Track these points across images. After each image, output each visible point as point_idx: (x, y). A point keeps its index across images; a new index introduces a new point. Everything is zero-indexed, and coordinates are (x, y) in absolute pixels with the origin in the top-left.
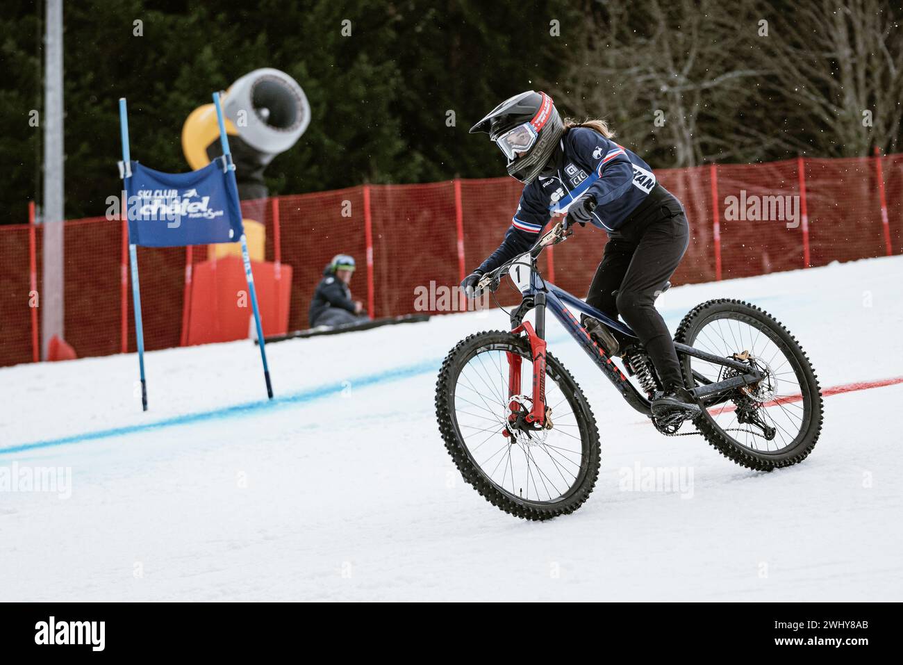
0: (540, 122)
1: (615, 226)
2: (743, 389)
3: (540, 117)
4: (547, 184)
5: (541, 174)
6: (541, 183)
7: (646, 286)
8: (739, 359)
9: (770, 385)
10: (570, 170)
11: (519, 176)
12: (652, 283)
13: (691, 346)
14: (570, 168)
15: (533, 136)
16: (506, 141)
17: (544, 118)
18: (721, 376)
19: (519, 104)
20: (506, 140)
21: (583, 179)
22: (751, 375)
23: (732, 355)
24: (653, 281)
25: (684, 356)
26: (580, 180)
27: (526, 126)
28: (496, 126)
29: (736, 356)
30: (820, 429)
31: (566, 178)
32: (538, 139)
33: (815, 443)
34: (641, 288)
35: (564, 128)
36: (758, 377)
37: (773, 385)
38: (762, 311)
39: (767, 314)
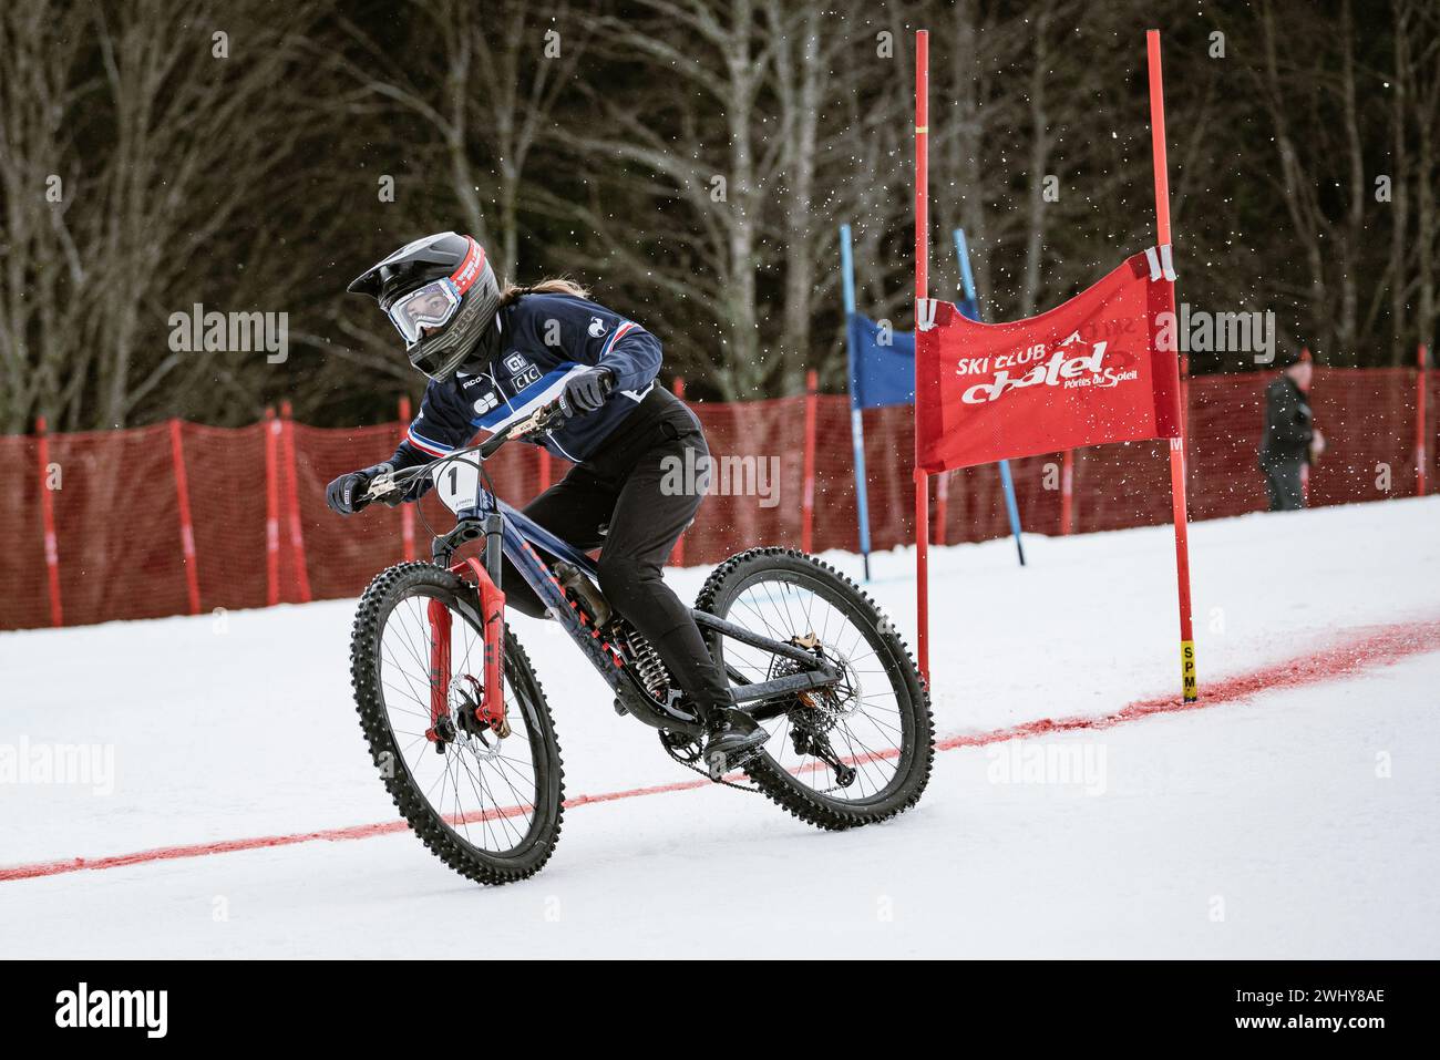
0: (465, 279)
1: (584, 454)
2: (809, 694)
3: (467, 270)
4: (470, 383)
5: (461, 368)
6: (459, 382)
7: (645, 548)
8: (801, 645)
9: (849, 687)
10: (512, 364)
11: (427, 365)
12: (651, 546)
13: (723, 618)
14: (515, 358)
15: (453, 300)
16: (406, 310)
17: (471, 274)
18: (771, 674)
19: (432, 247)
20: (406, 308)
21: (532, 381)
22: (822, 671)
23: (790, 639)
24: (651, 542)
25: (712, 633)
26: (527, 381)
27: (442, 283)
28: (391, 282)
29: (797, 641)
30: (930, 768)
31: (504, 376)
32: (462, 305)
33: (921, 790)
34: (639, 551)
35: (502, 296)
36: (833, 676)
37: (853, 685)
38: (836, 572)
39: (844, 578)
